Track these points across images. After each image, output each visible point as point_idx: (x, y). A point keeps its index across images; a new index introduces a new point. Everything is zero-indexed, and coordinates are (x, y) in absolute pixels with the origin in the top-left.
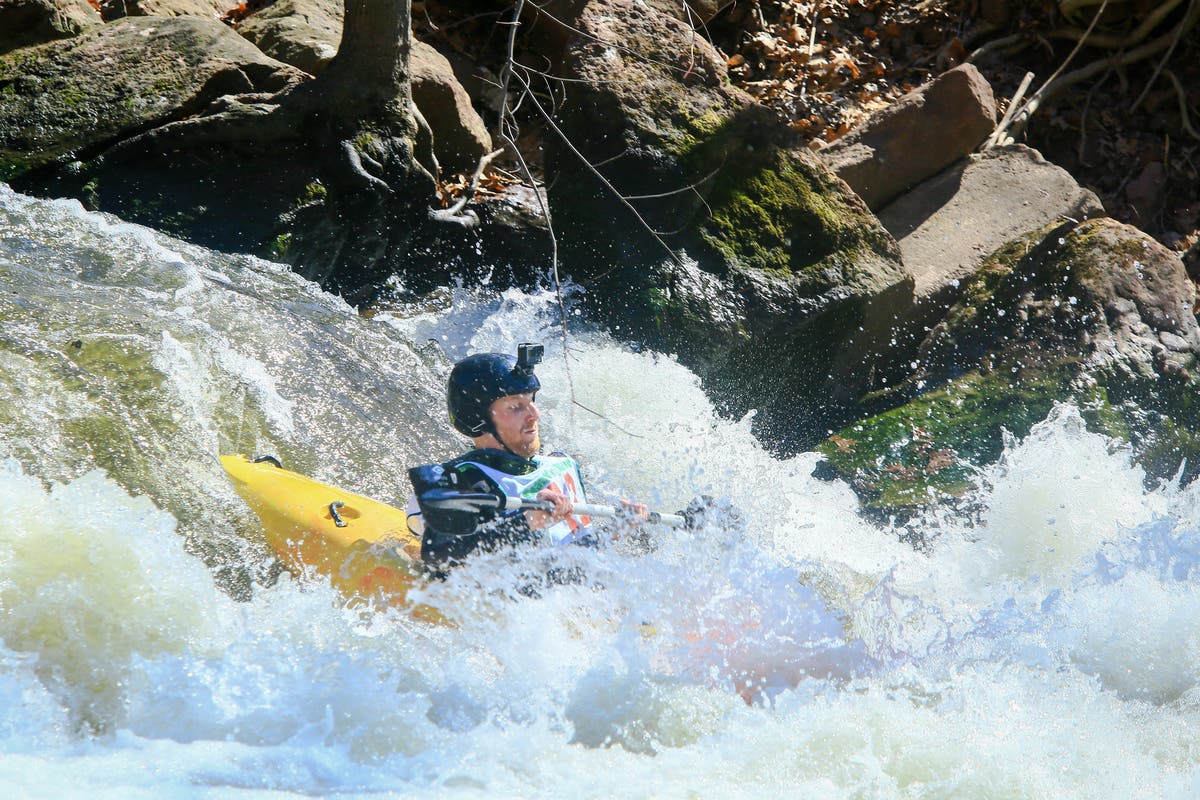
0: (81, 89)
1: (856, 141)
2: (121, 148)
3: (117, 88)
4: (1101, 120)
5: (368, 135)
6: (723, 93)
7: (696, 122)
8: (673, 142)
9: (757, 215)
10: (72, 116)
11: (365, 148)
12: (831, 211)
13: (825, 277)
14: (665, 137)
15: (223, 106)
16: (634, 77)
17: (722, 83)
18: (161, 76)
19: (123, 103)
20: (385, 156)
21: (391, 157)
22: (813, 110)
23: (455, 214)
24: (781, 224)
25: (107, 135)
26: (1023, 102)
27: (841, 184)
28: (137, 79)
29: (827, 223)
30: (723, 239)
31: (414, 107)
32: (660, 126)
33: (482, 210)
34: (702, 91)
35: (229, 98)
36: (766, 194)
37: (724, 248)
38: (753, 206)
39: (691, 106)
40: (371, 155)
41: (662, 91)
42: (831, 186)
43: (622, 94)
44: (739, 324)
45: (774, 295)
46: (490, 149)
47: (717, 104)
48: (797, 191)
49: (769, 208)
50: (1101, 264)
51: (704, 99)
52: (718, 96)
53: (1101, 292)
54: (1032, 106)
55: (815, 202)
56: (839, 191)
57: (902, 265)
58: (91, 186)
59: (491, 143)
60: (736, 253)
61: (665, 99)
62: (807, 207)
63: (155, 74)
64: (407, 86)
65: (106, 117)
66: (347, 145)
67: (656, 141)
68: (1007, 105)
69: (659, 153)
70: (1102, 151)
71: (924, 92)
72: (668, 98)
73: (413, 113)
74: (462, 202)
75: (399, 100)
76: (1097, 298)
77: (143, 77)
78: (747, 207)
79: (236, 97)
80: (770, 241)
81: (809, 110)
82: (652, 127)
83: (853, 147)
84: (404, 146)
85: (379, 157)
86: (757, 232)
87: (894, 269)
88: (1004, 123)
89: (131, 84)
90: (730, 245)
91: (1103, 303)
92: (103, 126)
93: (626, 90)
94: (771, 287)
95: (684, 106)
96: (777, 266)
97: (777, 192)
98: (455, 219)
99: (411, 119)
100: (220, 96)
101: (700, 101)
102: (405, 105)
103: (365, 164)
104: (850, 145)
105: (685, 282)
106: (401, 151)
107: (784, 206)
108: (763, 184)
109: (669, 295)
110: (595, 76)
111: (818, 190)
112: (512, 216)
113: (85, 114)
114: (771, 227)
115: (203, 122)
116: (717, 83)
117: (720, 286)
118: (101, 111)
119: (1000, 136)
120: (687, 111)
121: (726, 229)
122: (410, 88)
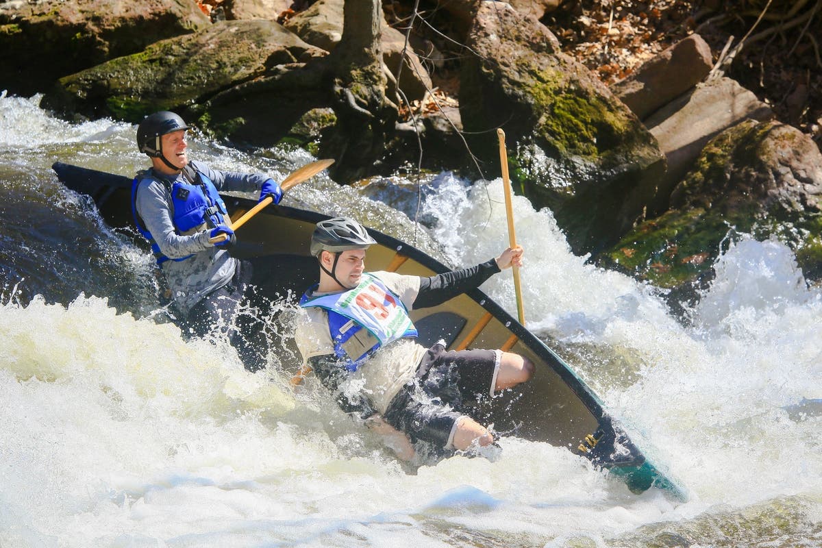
0: (197, 63)
1: (634, 79)
2: (220, 97)
3: (217, 62)
4: (771, 61)
5: (359, 85)
6: (556, 57)
7: (541, 74)
8: (529, 86)
9: (576, 125)
10: (192, 78)
11: (357, 92)
12: (618, 122)
13: (615, 159)
14: (524, 83)
15: (277, 71)
16: (506, 50)
17: (556, 52)
18: (242, 55)
19: (221, 71)
20: (369, 97)
21: (372, 97)
22: (612, 60)
23: (412, 125)
24: (590, 130)
25: (212, 89)
26: (728, 52)
27: (624, 107)
28: (229, 57)
29: (616, 129)
30: (557, 139)
31: (385, 68)
32: (521, 76)
33: (427, 122)
34: (545, 56)
35: (280, 67)
36: (582, 113)
37: (559, 145)
38: (575, 121)
39: (539, 65)
40: (361, 96)
41: (522, 57)
42: (618, 108)
43: (499, 60)
44: (568, 188)
45: (587, 170)
46: (431, 87)
47: (553, 64)
48: (600, 112)
49: (584, 122)
50: (770, 147)
51: (546, 61)
52: (555, 59)
53: (770, 163)
54: (733, 55)
55: (609, 117)
56: (623, 110)
57: (659, 150)
58: (204, 118)
59: (431, 84)
60: (566, 147)
61: (524, 62)
62: (605, 120)
63: (239, 53)
64: (380, 57)
65: (211, 79)
66: (347, 92)
67: (519, 85)
68: (719, 55)
69: (521, 93)
70: (772, 79)
71: (671, 50)
72: (525, 61)
73: (384, 70)
74: (416, 118)
75: (376, 65)
76: (769, 166)
77: (232, 56)
78: (571, 121)
79: (284, 65)
80: (585, 140)
81: (609, 60)
82: (517, 77)
83: (632, 83)
84: (379, 91)
85: (365, 98)
86: (577, 134)
87: (655, 153)
88: (718, 65)
89: (225, 60)
90: (562, 142)
91: (772, 169)
92: (210, 84)
93: (502, 57)
94: (585, 166)
95: (534, 65)
96: (589, 154)
97: (588, 112)
98: (411, 128)
99: (383, 75)
100: (275, 65)
101: (544, 62)
102: (380, 68)
103: (358, 102)
104: (631, 81)
105: (536, 164)
106: (378, 94)
107: (592, 120)
108: (580, 108)
109: (528, 172)
110: (485, 50)
111: (611, 110)
112: (444, 125)
113: (199, 77)
114: (585, 132)
115: (266, 81)
116: (553, 52)
117: (556, 166)
118: (208, 76)
119: (716, 72)
120: (537, 68)
121: (559, 134)
122: (382, 58)
